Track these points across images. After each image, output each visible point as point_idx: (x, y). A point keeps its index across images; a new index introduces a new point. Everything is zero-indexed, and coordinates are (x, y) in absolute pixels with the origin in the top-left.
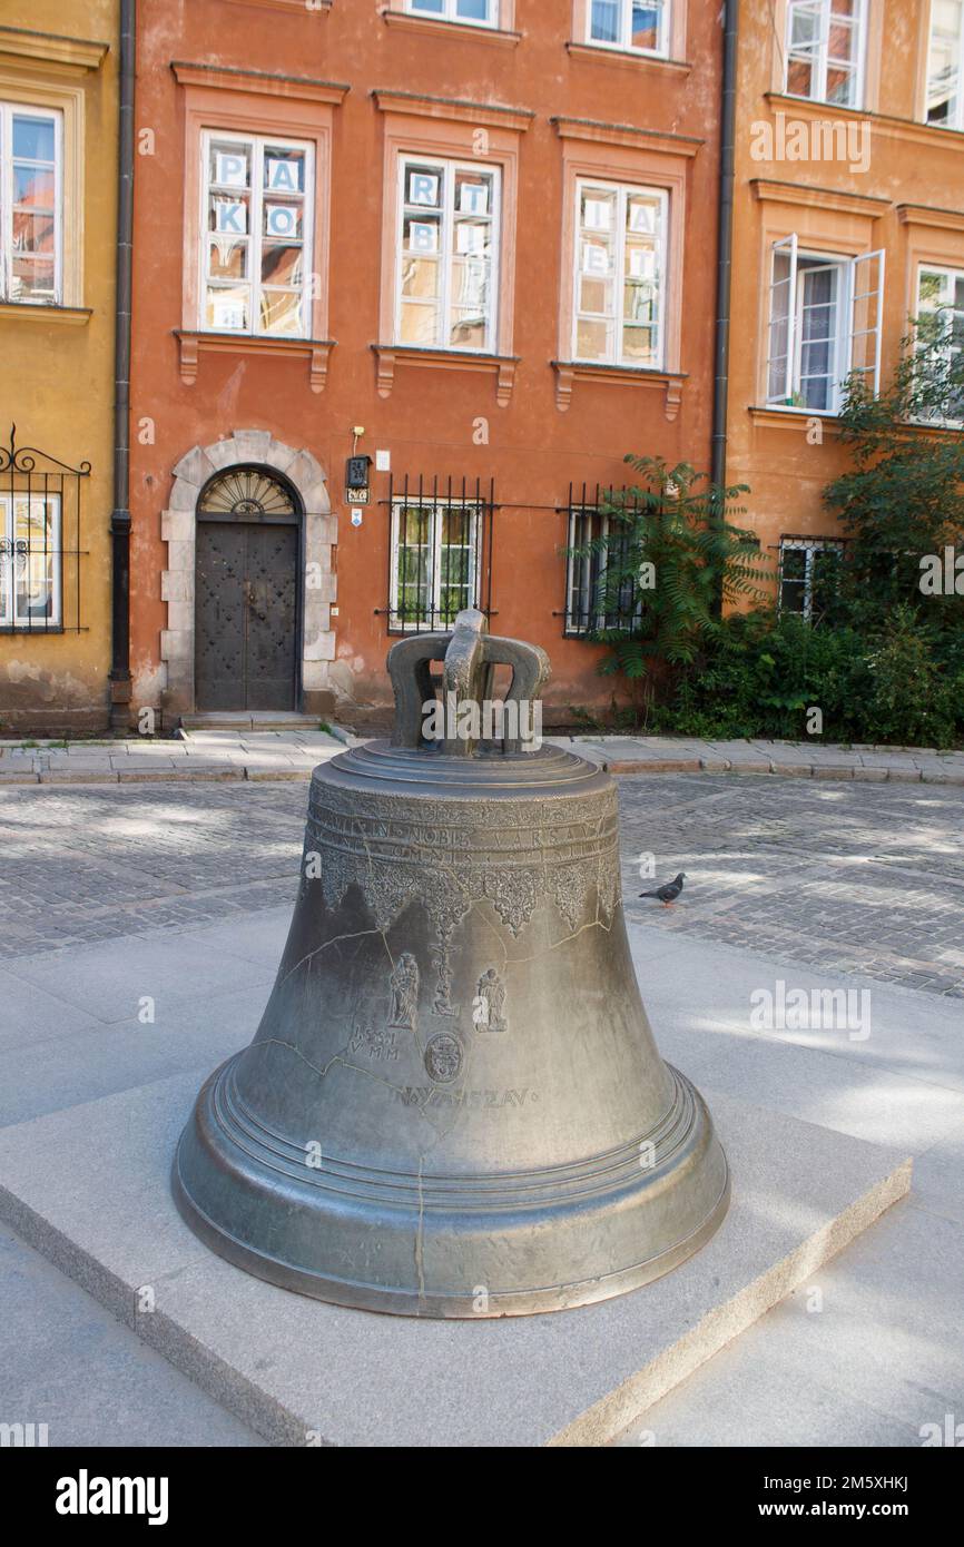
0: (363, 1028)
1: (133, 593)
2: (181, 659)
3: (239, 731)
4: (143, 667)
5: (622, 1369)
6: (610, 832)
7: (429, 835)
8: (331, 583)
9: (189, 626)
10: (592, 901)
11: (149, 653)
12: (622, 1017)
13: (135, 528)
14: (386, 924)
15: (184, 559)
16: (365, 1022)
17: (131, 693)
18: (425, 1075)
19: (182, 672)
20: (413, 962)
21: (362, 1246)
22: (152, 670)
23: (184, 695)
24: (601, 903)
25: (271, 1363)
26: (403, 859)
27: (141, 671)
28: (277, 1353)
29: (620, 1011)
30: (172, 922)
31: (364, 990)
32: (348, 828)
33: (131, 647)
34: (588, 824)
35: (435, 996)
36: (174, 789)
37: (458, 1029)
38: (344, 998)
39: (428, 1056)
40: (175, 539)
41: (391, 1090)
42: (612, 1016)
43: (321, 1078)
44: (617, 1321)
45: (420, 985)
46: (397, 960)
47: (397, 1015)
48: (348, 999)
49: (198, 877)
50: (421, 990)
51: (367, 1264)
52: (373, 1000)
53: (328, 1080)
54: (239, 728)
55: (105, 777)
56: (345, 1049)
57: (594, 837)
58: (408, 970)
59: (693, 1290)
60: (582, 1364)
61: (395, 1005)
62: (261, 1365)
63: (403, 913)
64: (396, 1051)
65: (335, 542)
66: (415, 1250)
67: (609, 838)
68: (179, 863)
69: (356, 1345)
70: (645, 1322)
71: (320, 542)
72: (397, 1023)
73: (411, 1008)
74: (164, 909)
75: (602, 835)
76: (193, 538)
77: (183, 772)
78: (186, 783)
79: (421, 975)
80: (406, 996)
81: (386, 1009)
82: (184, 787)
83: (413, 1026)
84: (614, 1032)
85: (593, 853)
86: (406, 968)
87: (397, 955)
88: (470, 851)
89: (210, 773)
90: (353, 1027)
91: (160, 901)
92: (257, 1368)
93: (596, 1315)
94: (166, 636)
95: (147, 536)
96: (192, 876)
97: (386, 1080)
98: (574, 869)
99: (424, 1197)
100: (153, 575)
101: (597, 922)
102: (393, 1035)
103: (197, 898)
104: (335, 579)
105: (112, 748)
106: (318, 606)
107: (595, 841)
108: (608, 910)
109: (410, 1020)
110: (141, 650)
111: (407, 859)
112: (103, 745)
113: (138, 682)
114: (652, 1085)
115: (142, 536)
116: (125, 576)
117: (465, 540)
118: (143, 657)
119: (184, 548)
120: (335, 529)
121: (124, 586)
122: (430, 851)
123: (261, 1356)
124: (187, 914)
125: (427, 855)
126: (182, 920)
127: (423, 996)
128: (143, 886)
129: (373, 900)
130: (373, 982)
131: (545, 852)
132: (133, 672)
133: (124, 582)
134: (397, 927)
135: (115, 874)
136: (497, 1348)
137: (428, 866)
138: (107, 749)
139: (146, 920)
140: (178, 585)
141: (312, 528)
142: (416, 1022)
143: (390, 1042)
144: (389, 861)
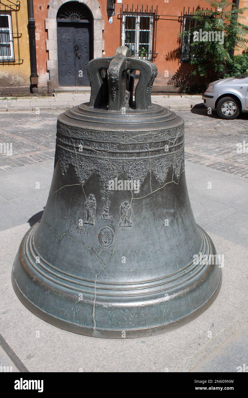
0: (75, 223)
1: (37, 47)
2: (54, 70)
3: (73, 93)
4: (42, 72)
5: (171, 367)
6: (180, 143)
7: (100, 145)
8: (103, 43)
9: (56, 58)
10: (170, 172)
11: (43, 68)
12: (182, 219)
13: (36, 24)
14: (83, 182)
15: (53, 35)
16: (75, 221)
17: (38, 81)
18: (99, 244)
19: (54, 73)
20: (94, 198)
21: (72, 309)
22: (44, 73)
23: (55, 81)
24: (174, 173)
25: (32, 357)
26: (89, 155)
27: (41, 74)
28: (36, 351)
29: (181, 216)
30: (41, 160)
31: (75, 208)
32: (68, 142)
33: (37, 66)
34: (170, 141)
35: (103, 212)
36: (50, 113)
37: (112, 226)
38: (68, 210)
39: (100, 235)
40: (50, 28)
41: (85, 248)
42: (177, 219)
43: (60, 240)
44: (171, 343)
45: (97, 207)
46: (88, 197)
47: (88, 219)
48: (69, 210)
49: (52, 144)
50: (97, 209)
51: (74, 316)
52: (78, 212)
53: (62, 242)
54: (72, 92)
55: (28, 109)
56: (68, 230)
57: (172, 146)
58: (92, 201)
59: (203, 329)
60: (155, 363)
61: (87, 215)
62: (29, 357)
63: (90, 178)
64: (87, 233)
65: (103, 29)
66: (92, 312)
67: (179, 145)
68: (47, 139)
69: (67, 349)
70: (182, 344)
71: (98, 29)
72: (87, 222)
73: (93, 216)
74: (39, 155)
75: (176, 145)
76: (56, 28)
77: (53, 107)
78: (54, 111)
79: (97, 203)
80: (91, 212)
81: (84, 216)
82: (53, 112)
83: (94, 223)
84: (178, 225)
85: (172, 153)
86: (91, 200)
87: (88, 195)
88: (118, 153)
89: (62, 108)
90: (71, 222)
91: (37, 152)
92: (27, 358)
93: (163, 339)
94: (48, 62)
95: (41, 28)
96: (50, 143)
97: (84, 244)
98: (163, 160)
99: (97, 291)
100: (43, 41)
101: (172, 181)
102: (86, 226)
103: (51, 151)
104: (104, 41)
105: (31, 99)
106: (98, 51)
107: (172, 148)
108: (178, 176)
109: (93, 221)
110: (41, 67)
111: (91, 156)
112: (29, 98)
113: (40, 77)
114: (193, 244)
115: (39, 28)
116: (34, 41)
117: (148, 28)
118: (41, 69)
119: (53, 32)
120: (103, 24)
121: (34, 45)
122: (100, 152)
123: (30, 352)
124: (46, 157)
125: (99, 154)
126: (45, 160)
127: (98, 212)
128: (33, 147)
129: (78, 171)
130: (79, 205)
131: (150, 153)
132: (38, 74)
133: (34, 44)
134: (87, 183)
135: (25, 143)
136: (122, 353)
137: (100, 158)
138: (30, 100)
139: (32, 159)
140: (52, 44)
141: (96, 24)
142: (95, 222)
143: (85, 229)
144: (84, 156)
